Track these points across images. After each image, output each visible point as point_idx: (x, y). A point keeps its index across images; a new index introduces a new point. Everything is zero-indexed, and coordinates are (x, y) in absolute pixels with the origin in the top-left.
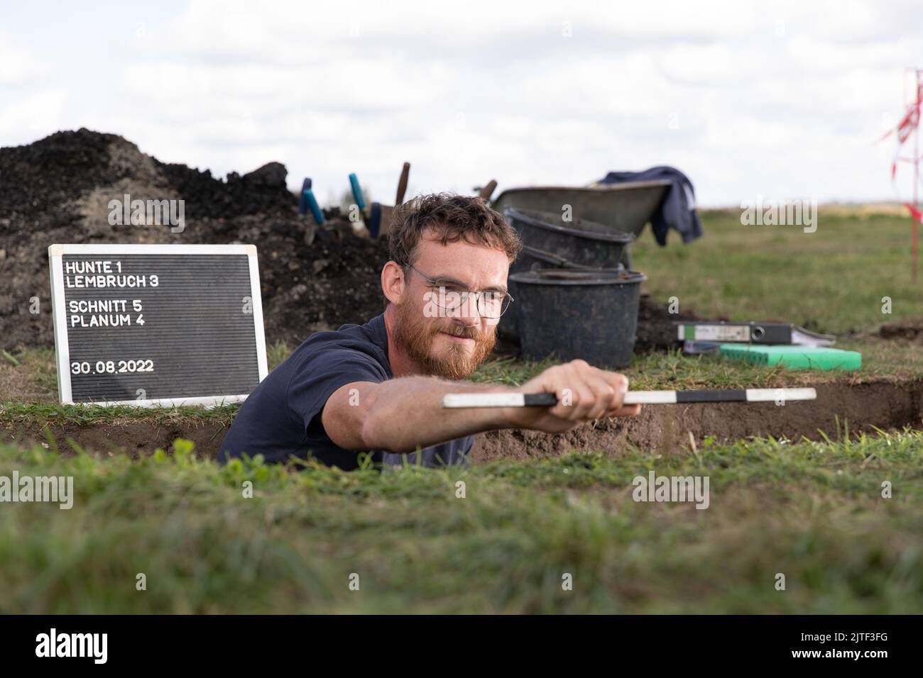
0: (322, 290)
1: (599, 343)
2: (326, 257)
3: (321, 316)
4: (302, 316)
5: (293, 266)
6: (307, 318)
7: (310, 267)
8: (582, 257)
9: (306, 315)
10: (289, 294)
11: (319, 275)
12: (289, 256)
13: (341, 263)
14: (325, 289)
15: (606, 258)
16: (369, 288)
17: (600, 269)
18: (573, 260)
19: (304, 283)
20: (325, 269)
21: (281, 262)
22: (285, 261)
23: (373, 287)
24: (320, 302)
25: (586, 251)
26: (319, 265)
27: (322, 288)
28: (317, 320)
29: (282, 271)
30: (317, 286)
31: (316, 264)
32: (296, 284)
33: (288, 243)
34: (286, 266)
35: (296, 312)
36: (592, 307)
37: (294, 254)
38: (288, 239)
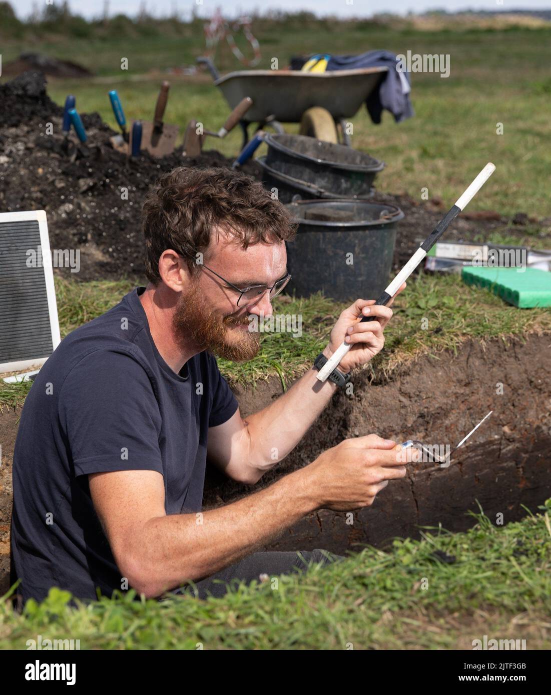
0: (88, 209)
1: (360, 279)
2: (90, 175)
3: (89, 236)
4: (71, 237)
5: (60, 185)
6: (76, 239)
7: (75, 185)
8: (339, 187)
9: (74, 235)
10: (57, 213)
11: (85, 193)
12: (53, 173)
13: (105, 182)
14: (91, 207)
15: (360, 187)
16: (131, 207)
17: (355, 197)
18: (329, 190)
19: (71, 202)
20: (91, 189)
21: (47, 179)
22: (51, 178)
23: (137, 206)
24: (88, 222)
25: (343, 181)
26: (84, 184)
27: (88, 206)
28: (86, 241)
29: (49, 189)
30: (83, 204)
31: (82, 182)
32: (63, 202)
33: (53, 158)
34: (53, 182)
35: (65, 233)
36: (355, 246)
37: (60, 171)
38: (53, 155)
